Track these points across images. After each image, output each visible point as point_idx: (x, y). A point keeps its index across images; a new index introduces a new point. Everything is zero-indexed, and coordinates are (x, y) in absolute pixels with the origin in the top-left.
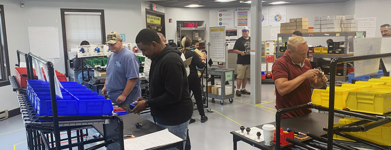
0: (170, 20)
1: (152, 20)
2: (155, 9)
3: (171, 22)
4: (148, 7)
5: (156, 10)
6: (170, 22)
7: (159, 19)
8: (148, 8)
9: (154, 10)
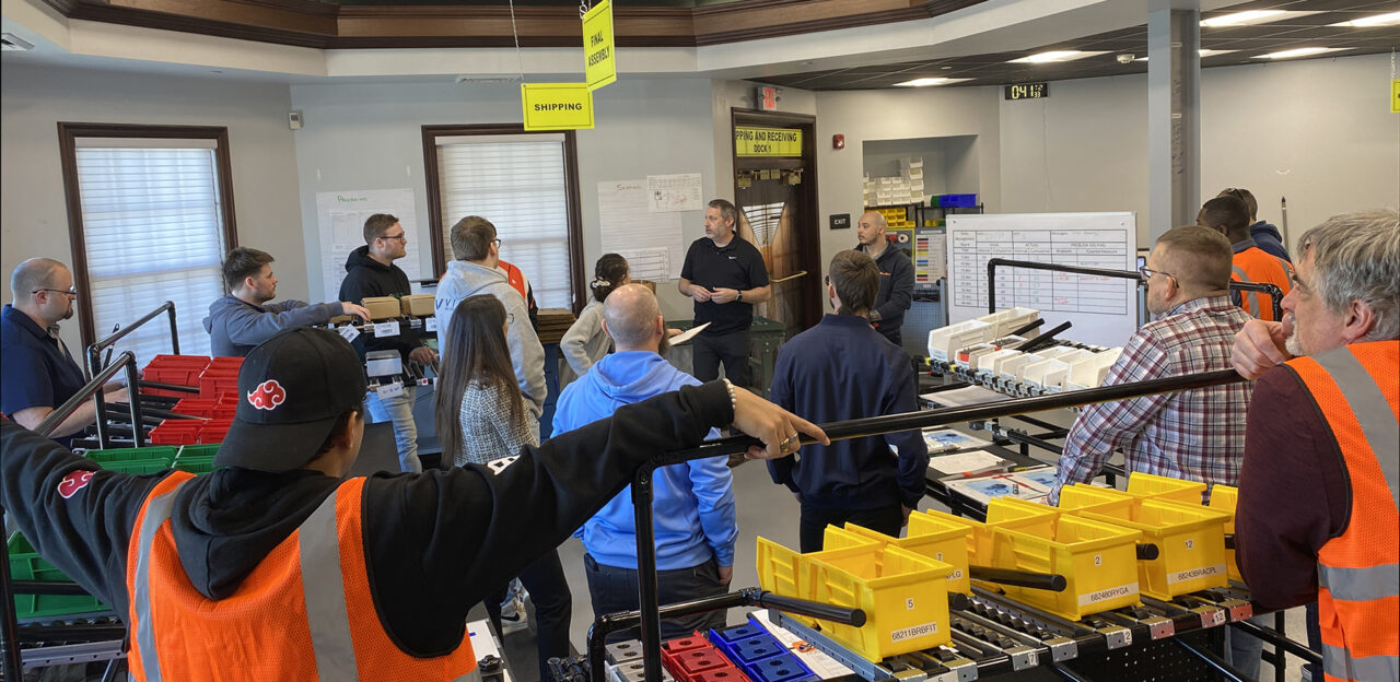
0: (837, 141)
1: (761, 143)
2: (770, 105)
3: (842, 147)
4: (744, 99)
5: (774, 109)
6: (835, 146)
7: (791, 138)
8: (743, 105)
9: (765, 109)
